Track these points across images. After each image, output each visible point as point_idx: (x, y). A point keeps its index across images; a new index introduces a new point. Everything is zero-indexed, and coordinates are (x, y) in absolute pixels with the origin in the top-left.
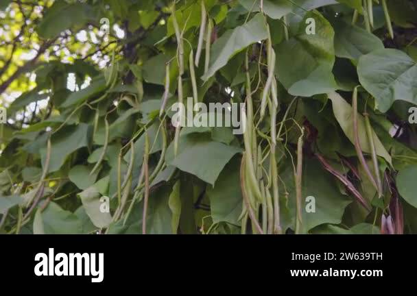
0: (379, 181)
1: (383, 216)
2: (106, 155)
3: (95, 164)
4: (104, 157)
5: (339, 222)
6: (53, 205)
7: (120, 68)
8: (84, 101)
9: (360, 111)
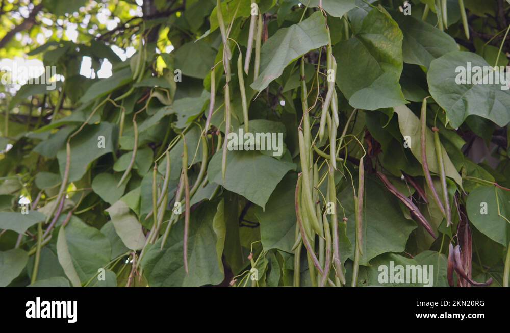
0: (448, 207)
1: (451, 245)
2: (135, 163)
3: (123, 173)
4: (133, 165)
5: (402, 250)
6: (77, 221)
7: (148, 56)
8: (107, 96)
9: (429, 125)
